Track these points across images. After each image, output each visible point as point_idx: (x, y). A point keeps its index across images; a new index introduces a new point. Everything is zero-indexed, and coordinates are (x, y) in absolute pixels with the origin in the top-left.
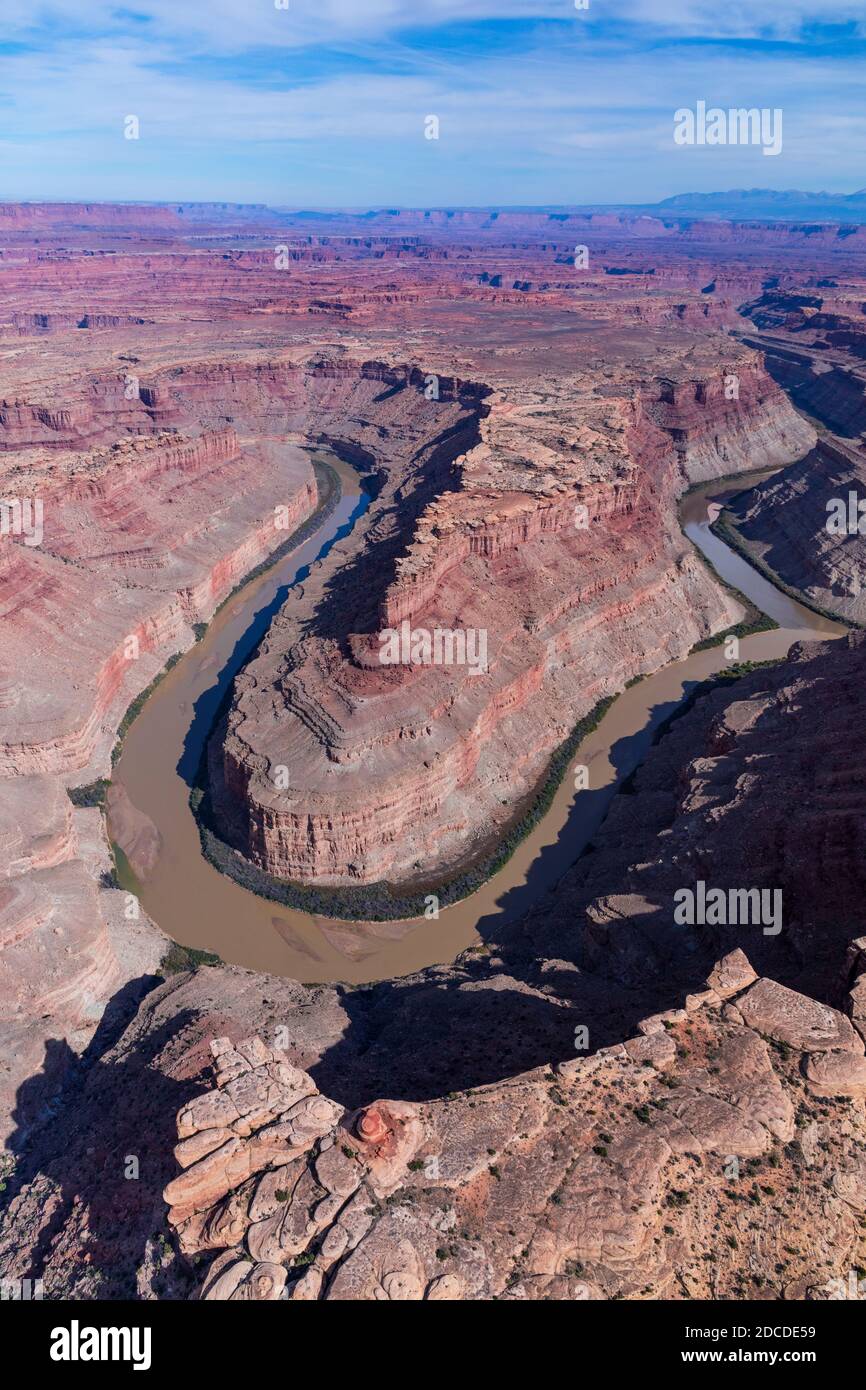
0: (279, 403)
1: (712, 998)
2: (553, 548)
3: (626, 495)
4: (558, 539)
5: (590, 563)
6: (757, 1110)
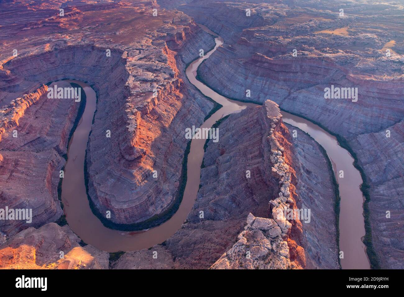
0: (50, 66)
1: (249, 225)
2: (163, 105)
3: (176, 83)
4: (163, 102)
5: (173, 106)
6: (264, 245)
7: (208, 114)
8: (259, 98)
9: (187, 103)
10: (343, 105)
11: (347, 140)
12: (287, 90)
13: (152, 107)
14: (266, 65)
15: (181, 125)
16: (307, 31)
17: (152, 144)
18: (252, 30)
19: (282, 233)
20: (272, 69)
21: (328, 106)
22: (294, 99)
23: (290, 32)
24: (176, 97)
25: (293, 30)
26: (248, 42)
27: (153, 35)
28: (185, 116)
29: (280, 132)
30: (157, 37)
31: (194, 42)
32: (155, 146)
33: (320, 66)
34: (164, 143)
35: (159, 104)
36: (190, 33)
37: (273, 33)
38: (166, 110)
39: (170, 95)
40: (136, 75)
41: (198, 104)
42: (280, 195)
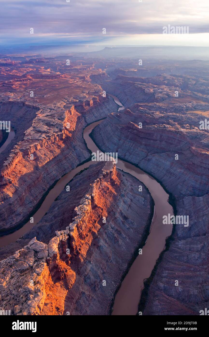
1: (29, 246)
2: (44, 151)
3: (61, 136)
4: (45, 148)
5: (52, 152)
6: (28, 262)
7: (82, 162)
8: (125, 156)
9: (66, 152)
10: (181, 170)
11: (177, 199)
12: (146, 153)
13: (34, 150)
14: (135, 131)
15: (55, 167)
16: (183, 110)
17: (21, 177)
18: (141, 104)
19: (48, 256)
20: (138, 135)
21: (171, 169)
22: (149, 160)
23: (169, 109)
24: (58, 146)
25: (172, 108)
26: (132, 113)
27: (68, 100)
28: (60, 161)
29: (109, 183)
30: (70, 102)
31: (100, 108)
32: (23, 179)
33: (175, 138)
34: (32, 178)
35: (41, 150)
36: (98, 102)
37: (156, 108)
38: (45, 155)
39: (53, 144)
40: (36, 127)
41: (76, 154)
42: (66, 228)
